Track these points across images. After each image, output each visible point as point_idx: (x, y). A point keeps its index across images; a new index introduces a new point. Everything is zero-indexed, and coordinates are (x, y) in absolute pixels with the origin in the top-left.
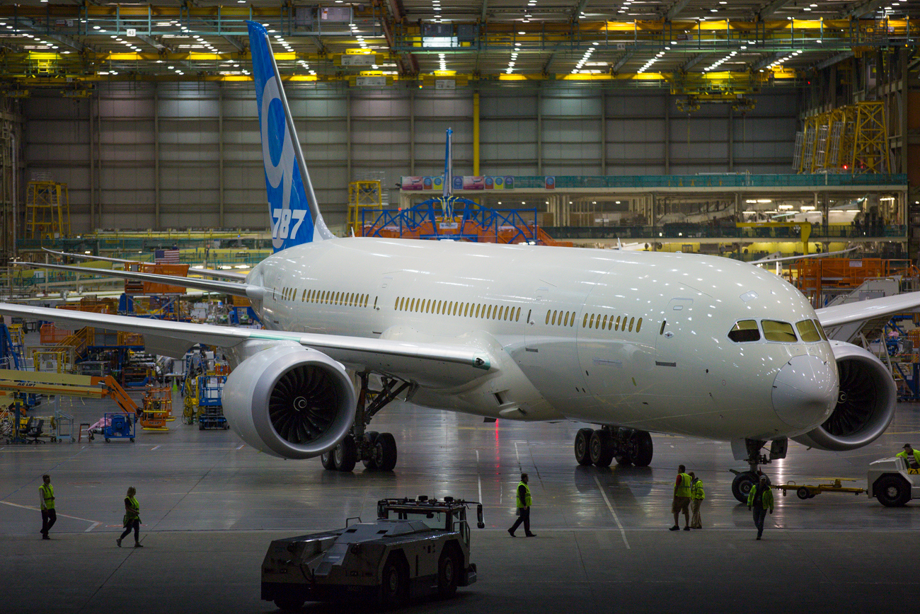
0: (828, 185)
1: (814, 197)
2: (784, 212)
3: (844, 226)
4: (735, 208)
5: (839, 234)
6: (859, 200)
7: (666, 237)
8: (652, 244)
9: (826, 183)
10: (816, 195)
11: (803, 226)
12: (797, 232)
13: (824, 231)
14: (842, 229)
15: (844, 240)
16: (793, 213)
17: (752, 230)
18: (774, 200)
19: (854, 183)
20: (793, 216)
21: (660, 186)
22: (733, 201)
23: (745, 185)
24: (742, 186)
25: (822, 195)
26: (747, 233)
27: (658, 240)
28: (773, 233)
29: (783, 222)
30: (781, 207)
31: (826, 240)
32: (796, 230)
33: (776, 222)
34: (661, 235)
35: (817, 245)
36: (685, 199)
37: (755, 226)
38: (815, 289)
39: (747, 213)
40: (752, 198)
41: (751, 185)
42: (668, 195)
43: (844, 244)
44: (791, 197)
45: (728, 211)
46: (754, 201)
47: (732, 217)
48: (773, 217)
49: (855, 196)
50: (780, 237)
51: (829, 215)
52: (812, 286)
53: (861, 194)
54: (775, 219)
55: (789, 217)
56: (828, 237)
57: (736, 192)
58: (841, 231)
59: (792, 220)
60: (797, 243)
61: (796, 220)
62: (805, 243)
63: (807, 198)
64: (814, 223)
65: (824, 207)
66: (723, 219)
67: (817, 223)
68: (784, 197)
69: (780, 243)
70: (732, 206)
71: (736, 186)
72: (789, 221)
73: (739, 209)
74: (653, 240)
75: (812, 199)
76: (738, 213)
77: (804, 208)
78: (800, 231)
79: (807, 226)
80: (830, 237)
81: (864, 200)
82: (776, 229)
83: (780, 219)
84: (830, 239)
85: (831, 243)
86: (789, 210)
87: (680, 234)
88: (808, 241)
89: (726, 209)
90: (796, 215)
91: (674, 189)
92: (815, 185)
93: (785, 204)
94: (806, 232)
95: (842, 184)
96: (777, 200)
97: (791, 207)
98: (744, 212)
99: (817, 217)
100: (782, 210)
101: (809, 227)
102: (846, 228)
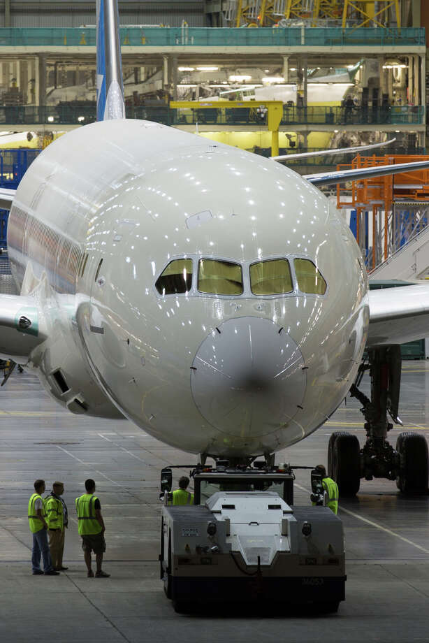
0: (306, 44)
1: (282, 63)
2: (237, 85)
3: (331, 108)
4: (163, 79)
5: (323, 119)
6: (351, 67)
7: (59, 123)
8: (39, 134)
9: (303, 42)
10: (286, 59)
11: (271, 107)
12: (263, 116)
13: (299, 114)
14: (328, 112)
15: (328, 128)
16: (252, 87)
17: (191, 113)
18: (222, 66)
19: (345, 41)
20: (253, 93)
21: (52, 44)
22: (160, 68)
23: (180, 44)
24: (176, 45)
25: (295, 59)
26: (184, 117)
27: (49, 128)
28: (222, 118)
29: (236, 101)
30: (233, 78)
31: (304, 128)
32: (261, 113)
33: (227, 100)
34: (51, 119)
35: (289, 137)
36: (87, 64)
37: (196, 106)
38: (381, 203)
39: (182, 88)
40: (188, 64)
41: (190, 44)
42: (61, 58)
43: (329, 134)
44: (248, 63)
45: (152, 83)
46: (190, 69)
47: (161, 93)
48: (222, 93)
49: (344, 61)
50: (234, 124)
51: (308, 90)
52: (375, 198)
53: (354, 58)
54: (225, 96)
55: (245, 93)
56: (307, 123)
57: (167, 54)
58: (327, 115)
59: (253, 97)
60: (259, 133)
61: (258, 98)
62: (274, 132)
63: (272, 63)
64: (285, 102)
65: (300, 78)
66: (145, 95)
67: (290, 103)
68: (238, 63)
69: (233, 132)
70: (158, 75)
71: (168, 44)
72: (246, 99)
73: (169, 81)
74: (41, 128)
75: (279, 66)
76: (169, 86)
77: (267, 80)
78: (266, 114)
79: (278, 107)
80: (311, 124)
81: (359, 68)
82: (228, 111)
83: (232, 97)
84: (310, 128)
85: (312, 133)
86: (244, 83)
87: (81, 119)
88: (278, 131)
89: (150, 80)
90: (256, 90)
91: (73, 50)
92: (287, 44)
93: (240, 73)
94: (275, 116)
95: (328, 42)
96: (226, 66)
97: (248, 78)
98: (178, 86)
99: (288, 93)
100: (234, 83)
101: (281, 107)
102: (334, 112)
